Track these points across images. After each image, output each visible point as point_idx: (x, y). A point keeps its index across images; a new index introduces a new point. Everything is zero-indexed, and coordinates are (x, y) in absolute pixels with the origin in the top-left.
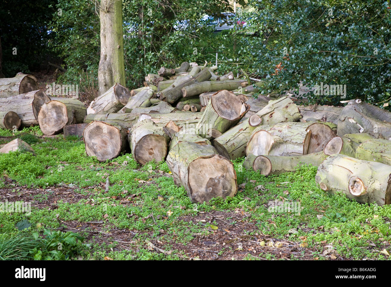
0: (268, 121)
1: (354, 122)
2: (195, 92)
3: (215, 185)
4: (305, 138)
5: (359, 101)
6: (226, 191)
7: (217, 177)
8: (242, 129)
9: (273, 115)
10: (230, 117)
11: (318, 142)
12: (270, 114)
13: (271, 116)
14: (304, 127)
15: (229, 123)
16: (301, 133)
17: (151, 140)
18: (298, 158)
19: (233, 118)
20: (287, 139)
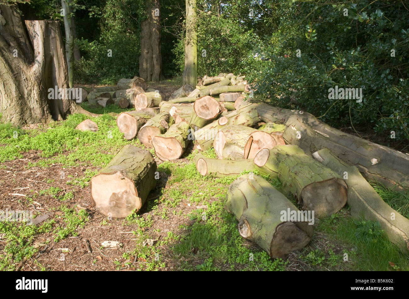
0: (233, 121)
1: (295, 129)
2: (217, 93)
3: (118, 199)
4: (247, 144)
5: (301, 112)
6: (130, 205)
7: (120, 192)
8: (213, 127)
9: (238, 117)
10: (207, 116)
11: (259, 146)
12: (236, 116)
13: (236, 118)
14: (248, 133)
15: (205, 121)
16: (244, 138)
17: (149, 130)
18: (233, 163)
19: (208, 118)
20: (235, 142)
